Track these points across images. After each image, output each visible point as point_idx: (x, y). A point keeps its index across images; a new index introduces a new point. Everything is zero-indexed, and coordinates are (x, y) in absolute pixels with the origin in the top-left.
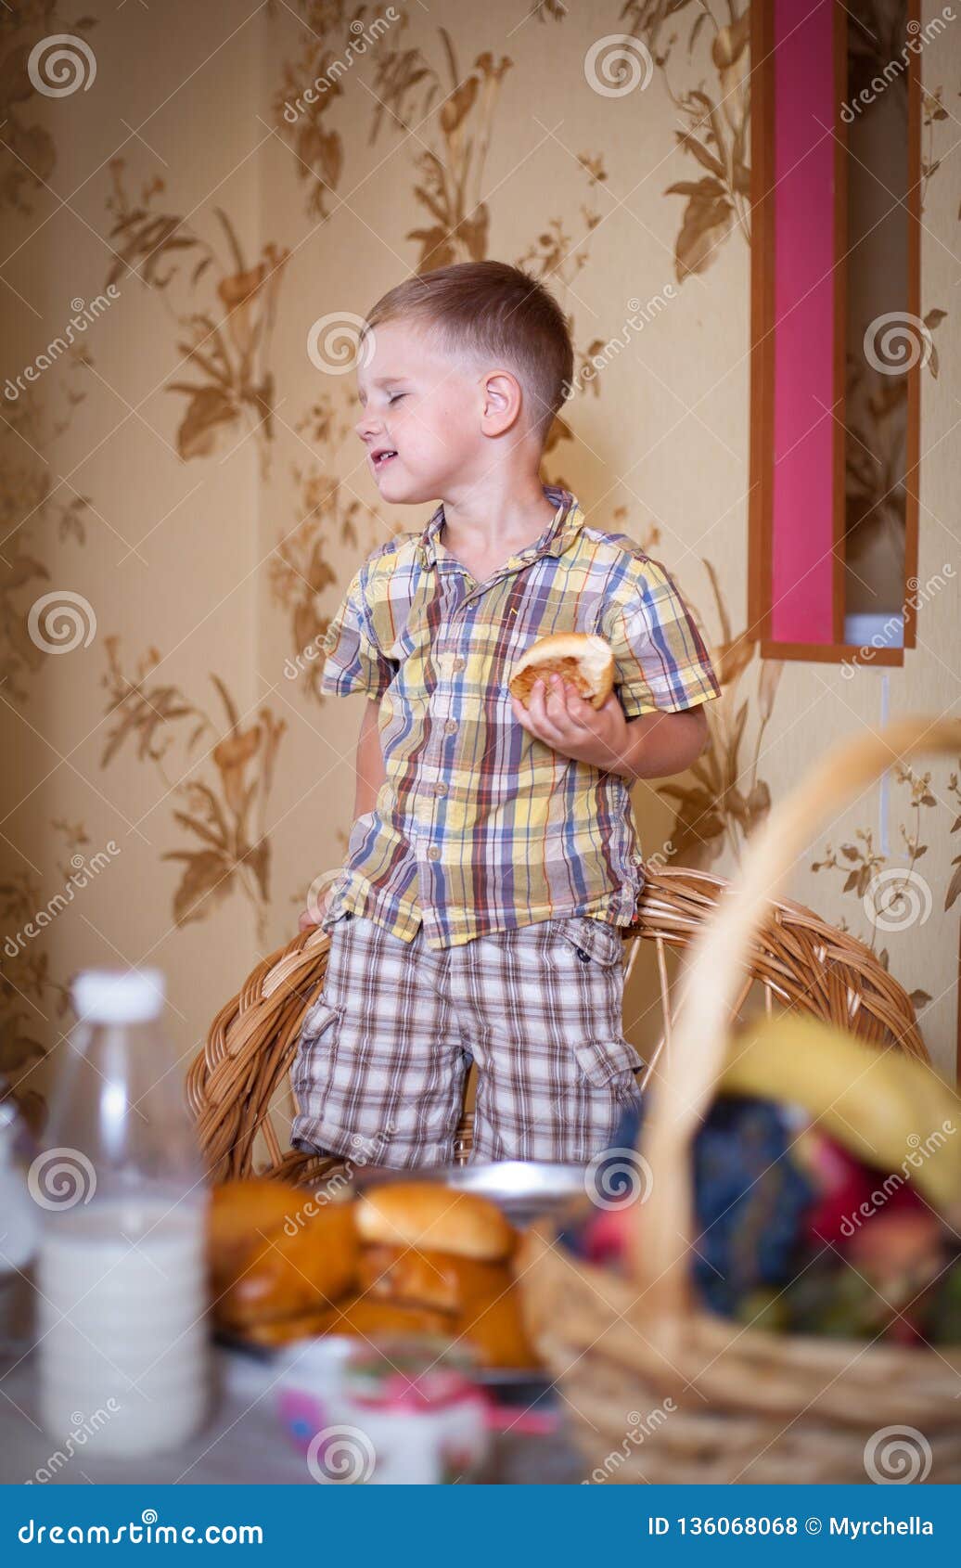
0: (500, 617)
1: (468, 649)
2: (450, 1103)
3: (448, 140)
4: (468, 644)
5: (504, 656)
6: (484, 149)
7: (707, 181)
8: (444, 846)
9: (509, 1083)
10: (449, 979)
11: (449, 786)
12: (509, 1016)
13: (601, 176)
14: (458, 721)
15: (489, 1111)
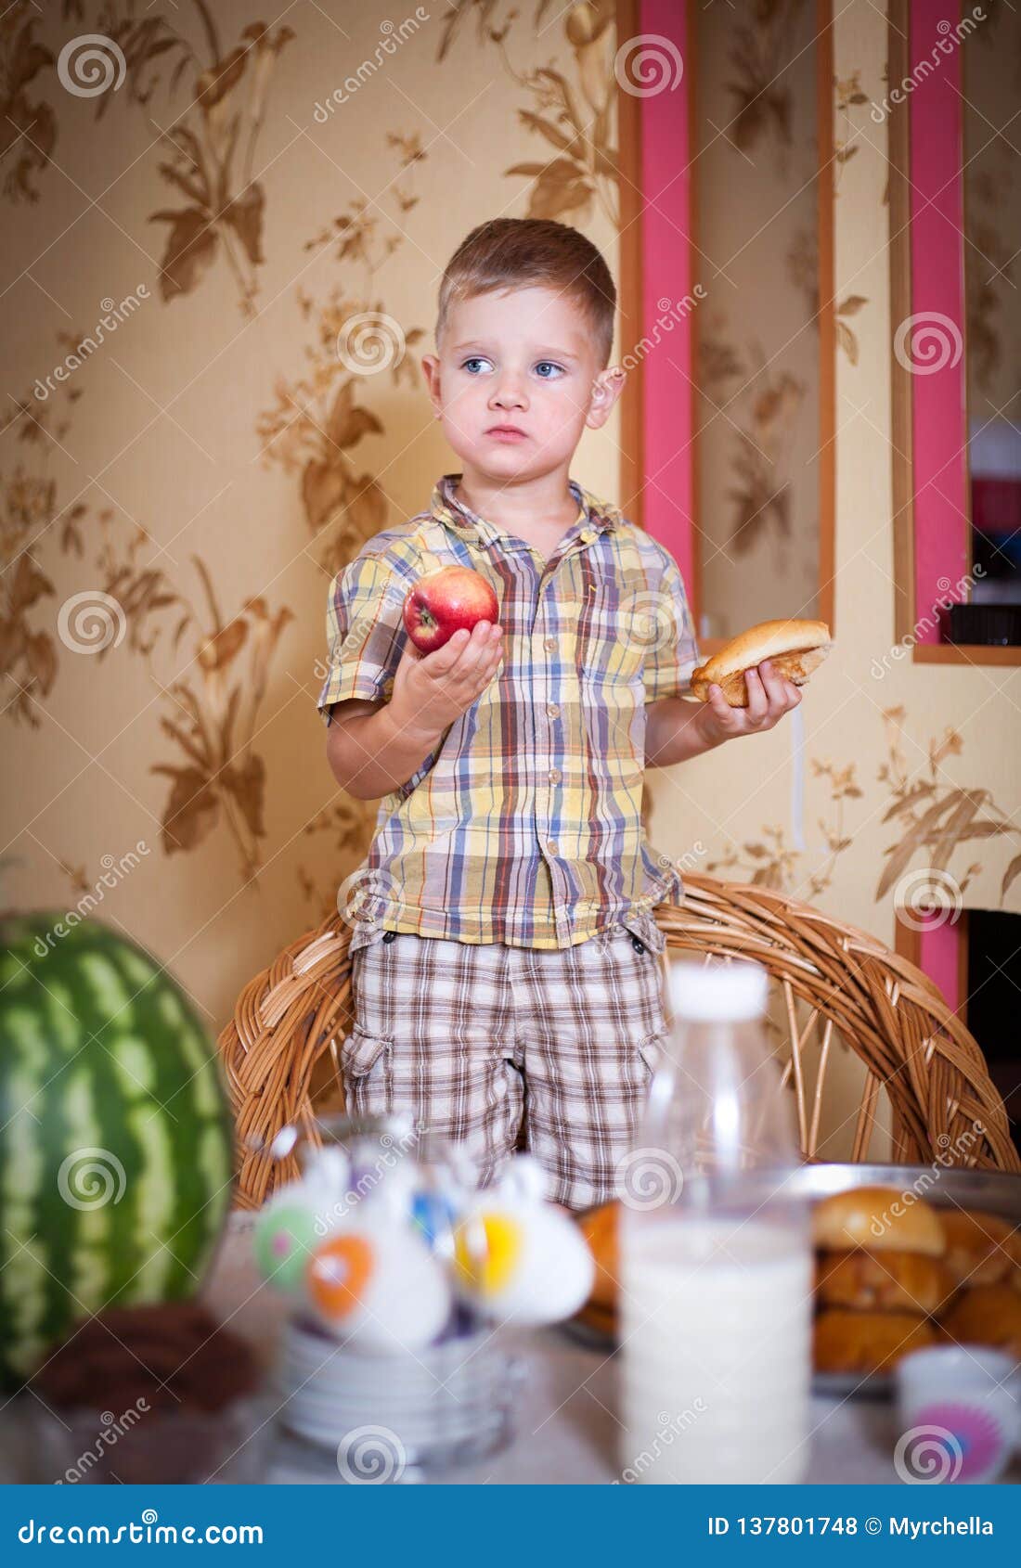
0: (581, 595)
1: (557, 628)
3: (206, 115)
4: (557, 623)
5: (588, 635)
6: (257, 126)
7: (560, 164)
8: (560, 840)
9: (582, 1092)
10: (510, 987)
11: (562, 773)
12: (578, 1020)
13: (419, 156)
14: (558, 704)
15: (554, 1122)
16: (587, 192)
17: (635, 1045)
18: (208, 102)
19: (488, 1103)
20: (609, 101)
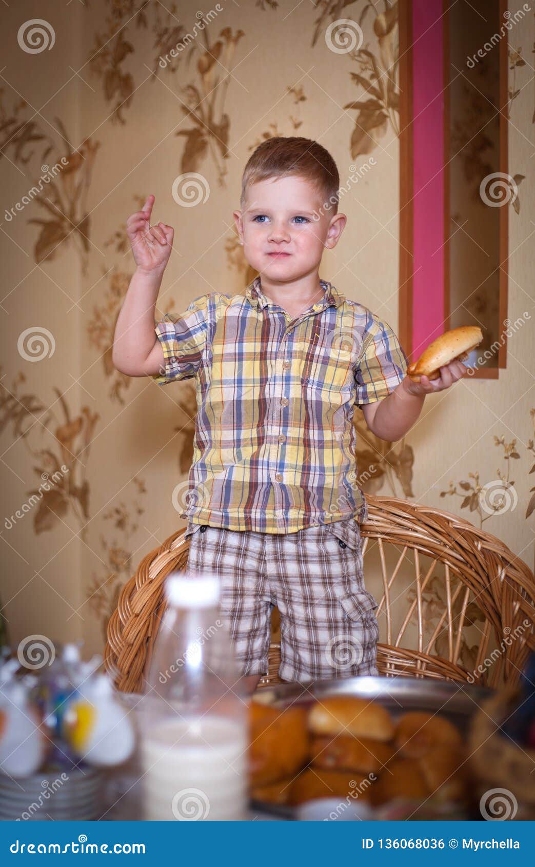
1: (291, 356)
2: (265, 634)
3: (203, 78)
5: (312, 361)
6: (226, 83)
7: (371, 101)
8: (284, 474)
9: (304, 623)
10: (266, 563)
11: (286, 437)
12: (302, 584)
13: (303, 99)
15: (291, 639)
16: (384, 117)
17: (338, 599)
18: (203, 70)
19: (253, 626)
20: (395, 66)
